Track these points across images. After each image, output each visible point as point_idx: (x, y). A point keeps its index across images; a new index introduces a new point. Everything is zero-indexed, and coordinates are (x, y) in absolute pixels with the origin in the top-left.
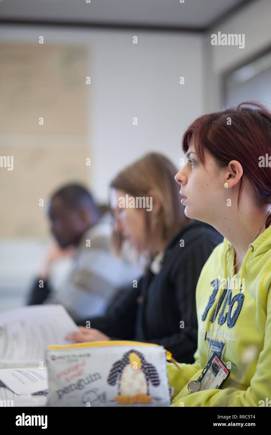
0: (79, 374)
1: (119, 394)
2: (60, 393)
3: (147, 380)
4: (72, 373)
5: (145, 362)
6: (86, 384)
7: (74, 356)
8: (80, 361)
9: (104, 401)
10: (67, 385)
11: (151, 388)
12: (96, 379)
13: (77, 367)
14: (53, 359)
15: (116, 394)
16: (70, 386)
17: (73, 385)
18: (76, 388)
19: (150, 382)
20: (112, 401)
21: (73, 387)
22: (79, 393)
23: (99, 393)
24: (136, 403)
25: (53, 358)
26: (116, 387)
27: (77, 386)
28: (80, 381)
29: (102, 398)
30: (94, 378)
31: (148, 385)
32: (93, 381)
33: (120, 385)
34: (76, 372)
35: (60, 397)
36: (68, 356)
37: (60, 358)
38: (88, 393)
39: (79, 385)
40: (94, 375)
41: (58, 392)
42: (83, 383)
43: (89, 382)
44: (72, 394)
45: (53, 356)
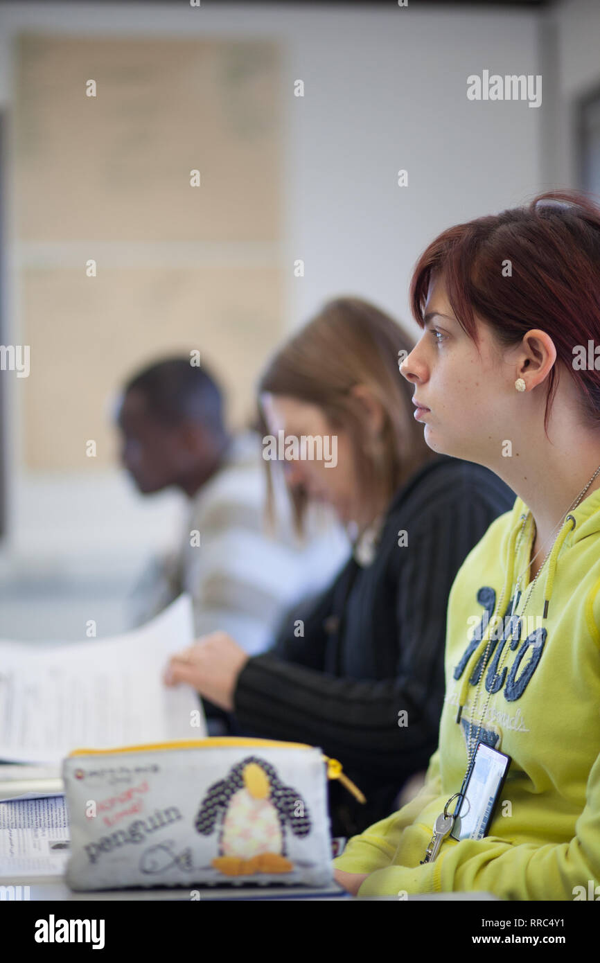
0: (135, 810)
1: (221, 853)
2: (93, 851)
3: (283, 822)
4: (119, 808)
5: (279, 783)
6: (149, 831)
7: (123, 770)
8: (137, 781)
9: (187, 868)
10: (107, 833)
11: (292, 839)
12: (171, 821)
13: (129, 795)
14: (79, 778)
15: (215, 854)
16: (115, 836)
17: (121, 833)
18: (127, 841)
19: (288, 829)
20: (207, 868)
21: (121, 839)
22: (132, 852)
23: (178, 850)
24: (258, 873)
25: (80, 774)
26: (213, 838)
27: (129, 836)
28: (136, 824)
29: (183, 861)
30: (165, 819)
31: (284, 833)
32: (163, 824)
33: (222, 834)
34: (127, 806)
35: (93, 859)
36: (112, 771)
37: (93, 774)
38: (152, 850)
39: (134, 834)
40: (167, 812)
41: (87, 848)
42: (141, 830)
43: (156, 827)
44: (117, 852)
45: (80, 770)
